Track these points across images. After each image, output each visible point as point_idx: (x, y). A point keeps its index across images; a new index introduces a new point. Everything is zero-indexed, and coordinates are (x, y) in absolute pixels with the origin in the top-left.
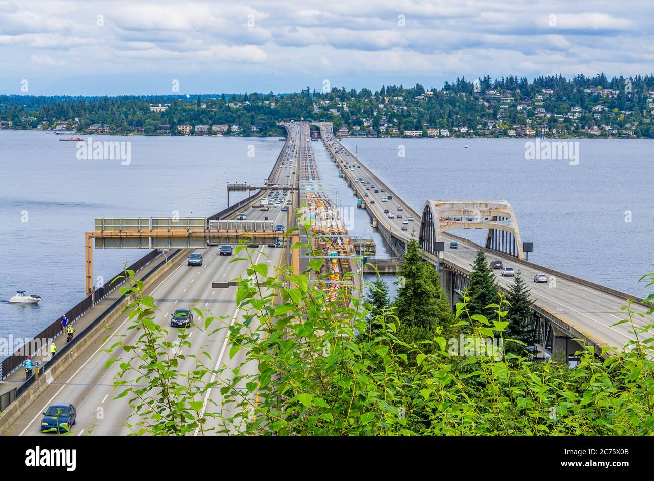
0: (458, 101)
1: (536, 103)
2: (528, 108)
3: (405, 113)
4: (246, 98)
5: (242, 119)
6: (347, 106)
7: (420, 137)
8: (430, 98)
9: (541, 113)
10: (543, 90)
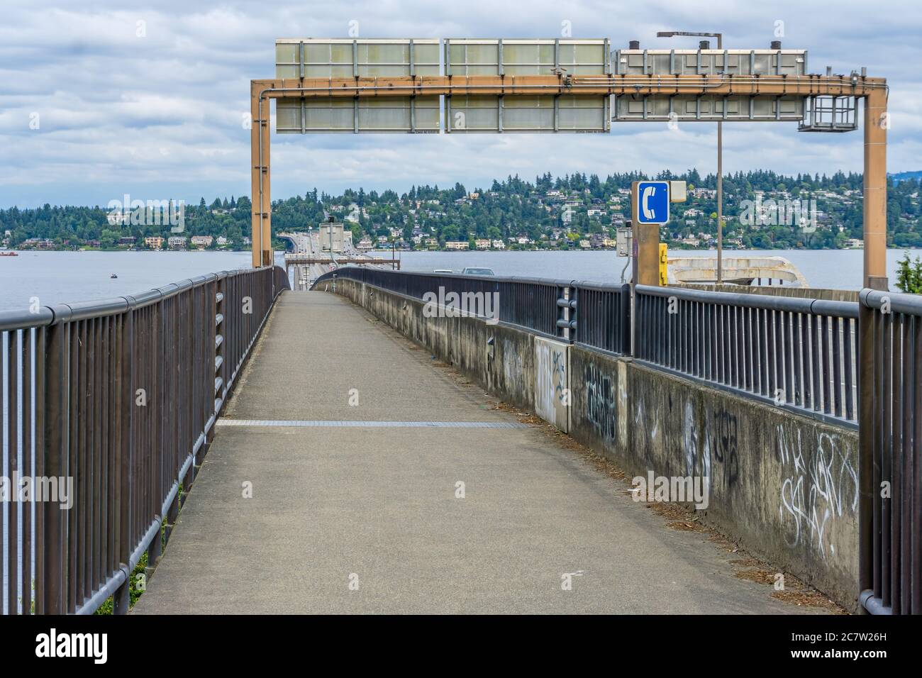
0: (512, 205)
1: (611, 207)
2: (601, 213)
3: (445, 219)
4: (233, 204)
5: (230, 229)
6: (367, 213)
7: (466, 249)
8: (474, 201)
9: (619, 219)
10: (620, 190)
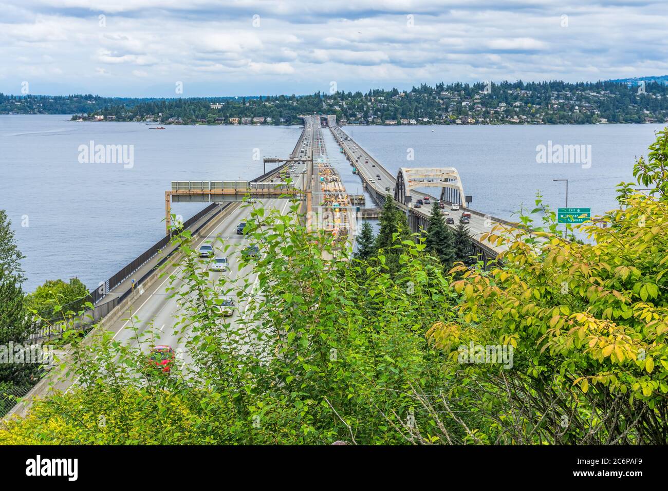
0: (422, 100)
1: (475, 101)
2: (469, 104)
3: (385, 108)
4: (276, 99)
5: (274, 113)
6: (345, 104)
7: (395, 124)
8: (402, 98)
9: (479, 107)
10: (480, 92)
